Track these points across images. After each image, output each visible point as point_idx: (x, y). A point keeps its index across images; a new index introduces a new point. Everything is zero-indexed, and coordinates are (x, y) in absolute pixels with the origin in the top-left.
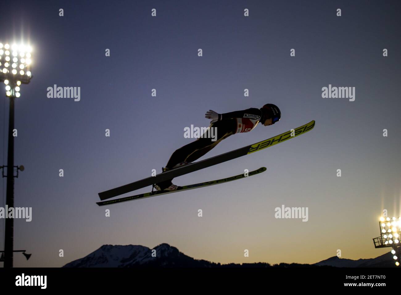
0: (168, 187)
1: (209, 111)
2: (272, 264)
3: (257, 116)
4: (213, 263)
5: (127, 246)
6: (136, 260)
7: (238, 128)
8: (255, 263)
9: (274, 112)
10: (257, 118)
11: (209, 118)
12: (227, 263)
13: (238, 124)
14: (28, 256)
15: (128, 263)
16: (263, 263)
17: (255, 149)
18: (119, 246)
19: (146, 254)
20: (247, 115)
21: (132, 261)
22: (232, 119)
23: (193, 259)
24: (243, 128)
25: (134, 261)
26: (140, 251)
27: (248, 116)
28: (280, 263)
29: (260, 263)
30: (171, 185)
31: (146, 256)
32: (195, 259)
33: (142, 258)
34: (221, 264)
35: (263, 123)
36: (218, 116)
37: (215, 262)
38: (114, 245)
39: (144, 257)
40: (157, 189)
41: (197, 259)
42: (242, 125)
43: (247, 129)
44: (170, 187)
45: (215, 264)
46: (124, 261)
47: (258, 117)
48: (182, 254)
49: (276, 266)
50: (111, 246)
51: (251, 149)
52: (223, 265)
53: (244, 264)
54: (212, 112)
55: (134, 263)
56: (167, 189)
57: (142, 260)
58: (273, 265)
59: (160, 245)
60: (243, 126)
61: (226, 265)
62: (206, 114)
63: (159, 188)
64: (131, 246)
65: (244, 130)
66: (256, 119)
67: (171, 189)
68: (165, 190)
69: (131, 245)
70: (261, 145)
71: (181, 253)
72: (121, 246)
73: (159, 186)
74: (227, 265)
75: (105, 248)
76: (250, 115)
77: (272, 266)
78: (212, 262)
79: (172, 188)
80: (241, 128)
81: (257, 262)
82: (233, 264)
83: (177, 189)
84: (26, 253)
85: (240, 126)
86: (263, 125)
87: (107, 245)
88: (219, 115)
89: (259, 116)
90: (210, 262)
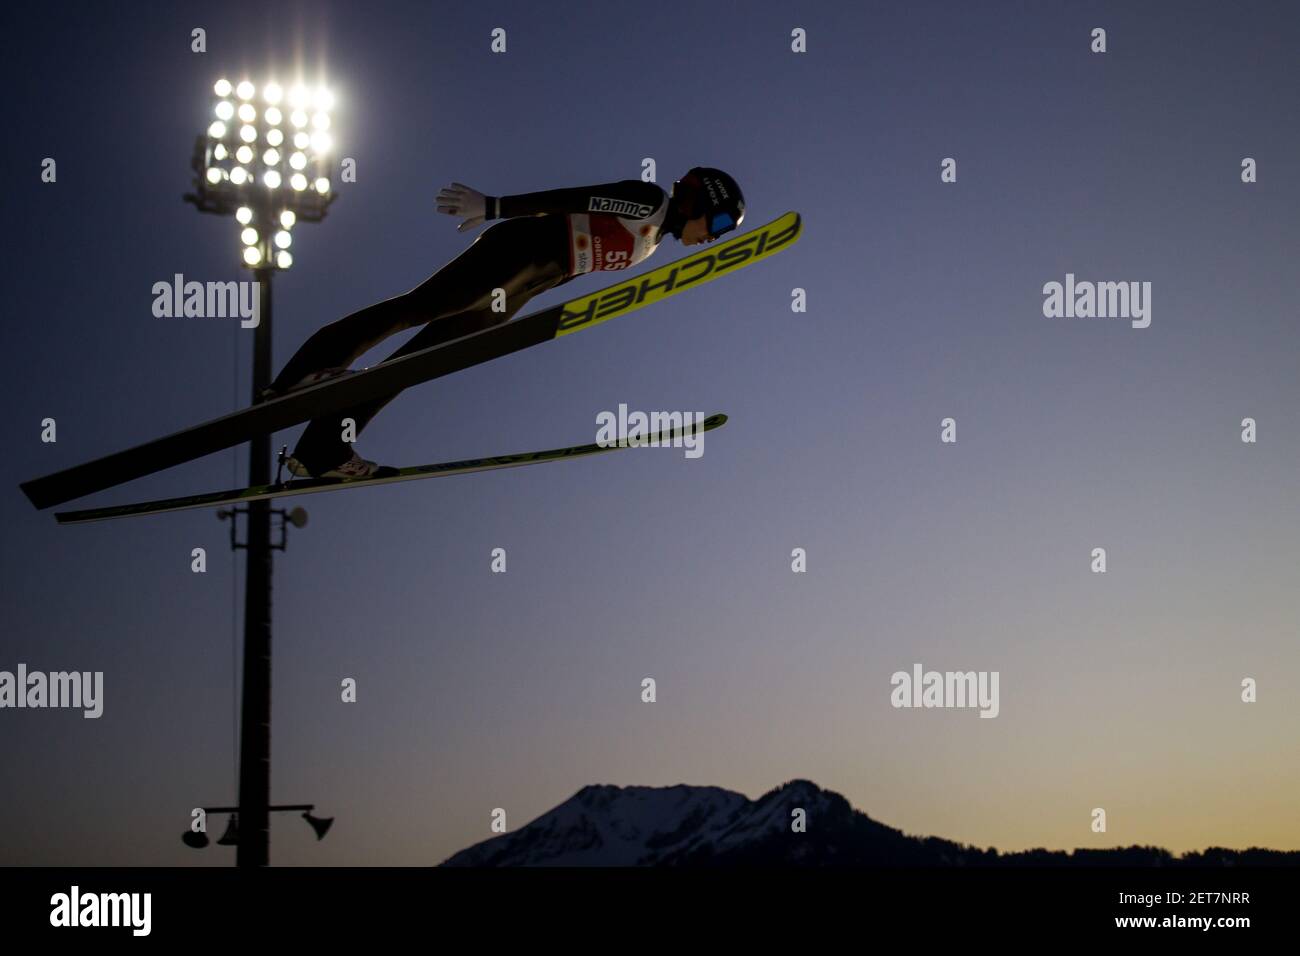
0: (336, 468)
1: (449, 187)
2: (1177, 853)
3: (641, 206)
4: (972, 849)
5: (667, 789)
6: (701, 837)
7: (577, 252)
8: (1120, 849)
9: (712, 194)
10: (643, 212)
11: (453, 211)
12: (1020, 849)
13: (576, 235)
14: (322, 827)
15: (672, 849)
16: (1147, 848)
17: (583, 317)
18: (641, 789)
19: (734, 817)
20: (603, 204)
21: (685, 843)
22: (542, 215)
23: (900, 833)
24: (594, 249)
25: (693, 842)
26: (713, 810)
27: (605, 204)
28: (1206, 847)
29: (1136, 848)
30: (350, 459)
31: (735, 824)
32: (906, 833)
33: (721, 833)
34: (1001, 853)
35: (678, 236)
36: (484, 207)
37: (977, 845)
38: (622, 785)
39: (729, 828)
40: (294, 473)
41: (913, 835)
42: (589, 240)
43: (610, 254)
44: (346, 467)
45: (979, 851)
46: (658, 841)
47: (644, 208)
48: (862, 818)
49: (1192, 857)
50: (613, 789)
51: (563, 317)
52: (1006, 856)
53: (1078, 852)
54: (461, 189)
55: (694, 848)
56: (332, 474)
57: (720, 840)
58: (1183, 854)
59: (786, 786)
60: (594, 244)
61: (1016, 857)
62: (439, 198)
63: (299, 470)
64: (683, 789)
65: (604, 257)
66: (637, 215)
67: (351, 473)
68: (327, 478)
69: (682, 787)
70: (599, 304)
71: (857, 812)
72: (649, 790)
73: (300, 461)
74: (1019, 854)
75: (593, 798)
76: (612, 200)
77: (1176, 860)
78: (966, 846)
79: (352, 469)
80: (588, 251)
81: (1126, 845)
82: (1040, 853)
83: (374, 474)
84: (314, 813)
85: (582, 243)
86: (680, 240)
87: (598, 787)
88: (490, 202)
89: (651, 208)
90: (961, 845)
